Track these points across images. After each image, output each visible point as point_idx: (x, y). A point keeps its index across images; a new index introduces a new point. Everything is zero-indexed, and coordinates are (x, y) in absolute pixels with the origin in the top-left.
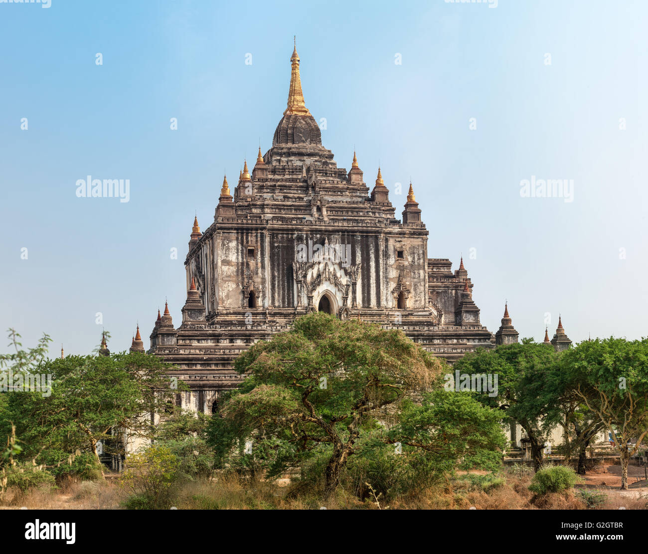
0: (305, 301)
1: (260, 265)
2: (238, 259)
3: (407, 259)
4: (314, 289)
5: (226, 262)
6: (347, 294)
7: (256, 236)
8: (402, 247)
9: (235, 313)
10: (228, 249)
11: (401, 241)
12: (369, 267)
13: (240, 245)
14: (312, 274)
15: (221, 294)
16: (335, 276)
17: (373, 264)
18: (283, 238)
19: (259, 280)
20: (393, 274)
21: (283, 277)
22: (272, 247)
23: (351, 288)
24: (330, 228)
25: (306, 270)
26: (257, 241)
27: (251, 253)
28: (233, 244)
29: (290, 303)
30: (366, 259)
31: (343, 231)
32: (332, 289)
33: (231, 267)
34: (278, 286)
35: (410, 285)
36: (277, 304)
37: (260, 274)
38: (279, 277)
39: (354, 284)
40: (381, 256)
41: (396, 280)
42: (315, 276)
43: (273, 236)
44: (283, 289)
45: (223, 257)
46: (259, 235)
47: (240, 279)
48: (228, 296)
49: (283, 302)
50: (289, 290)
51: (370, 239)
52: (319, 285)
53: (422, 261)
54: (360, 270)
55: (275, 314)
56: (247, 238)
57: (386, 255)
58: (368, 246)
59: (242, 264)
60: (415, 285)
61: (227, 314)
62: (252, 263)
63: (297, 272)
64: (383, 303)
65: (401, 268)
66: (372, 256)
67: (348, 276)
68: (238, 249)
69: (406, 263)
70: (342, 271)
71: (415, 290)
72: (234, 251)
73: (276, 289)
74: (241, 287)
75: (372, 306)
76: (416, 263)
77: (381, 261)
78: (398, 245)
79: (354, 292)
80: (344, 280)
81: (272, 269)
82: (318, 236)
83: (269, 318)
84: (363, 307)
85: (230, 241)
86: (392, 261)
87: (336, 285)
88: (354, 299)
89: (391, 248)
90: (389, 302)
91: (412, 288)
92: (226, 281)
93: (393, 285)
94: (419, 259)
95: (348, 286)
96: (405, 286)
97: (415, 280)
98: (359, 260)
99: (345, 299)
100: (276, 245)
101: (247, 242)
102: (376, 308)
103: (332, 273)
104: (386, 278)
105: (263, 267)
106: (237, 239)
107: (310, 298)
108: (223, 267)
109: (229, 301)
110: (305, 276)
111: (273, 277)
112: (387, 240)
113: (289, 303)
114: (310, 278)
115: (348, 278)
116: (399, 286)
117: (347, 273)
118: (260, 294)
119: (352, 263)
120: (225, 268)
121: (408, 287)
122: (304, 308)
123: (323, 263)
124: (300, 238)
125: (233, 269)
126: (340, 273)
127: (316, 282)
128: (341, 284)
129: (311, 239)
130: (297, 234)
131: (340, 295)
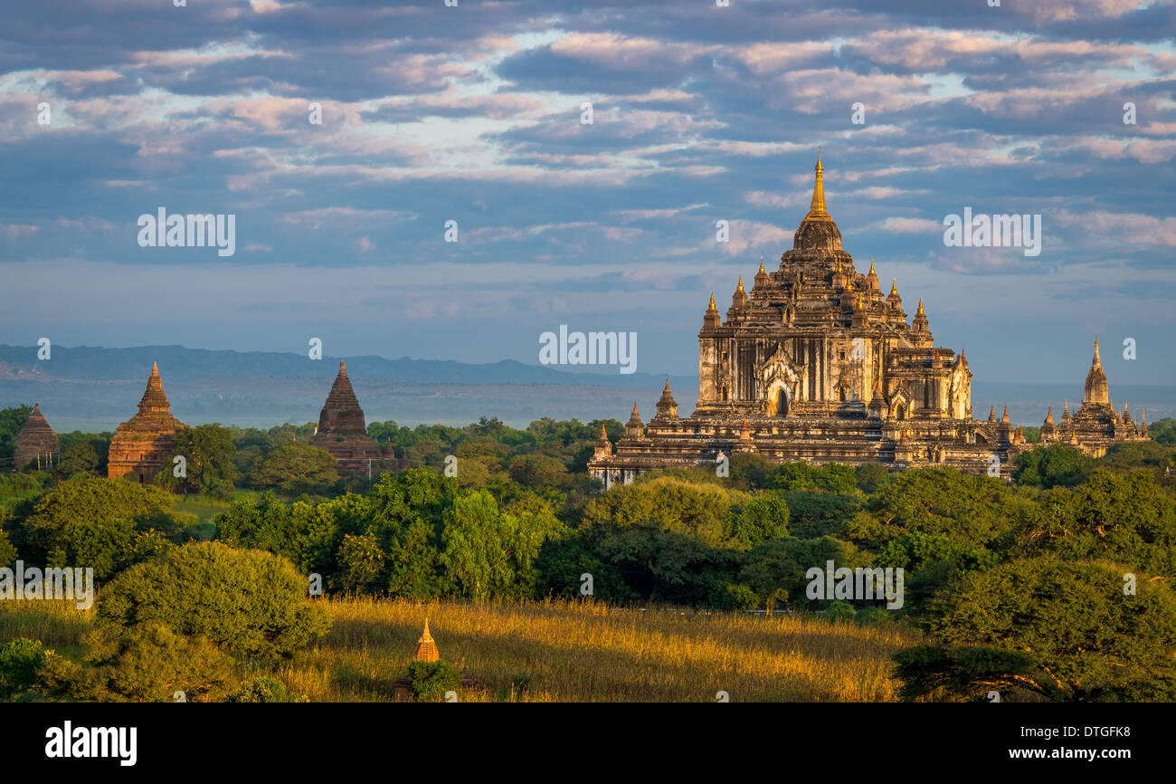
0: (762, 395)
1: (730, 365)
2: (714, 361)
3: (848, 359)
4: (769, 386)
5: (706, 364)
6: (795, 390)
7: (728, 343)
8: (843, 350)
9: (709, 405)
10: (707, 353)
11: (842, 344)
12: (815, 366)
13: (716, 351)
14: (768, 373)
15: (700, 389)
16: (786, 376)
17: (818, 364)
18: (747, 343)
19: (730, 378)
20: (836, 372)
21: (747, 375)
22: (739, 352)
23: (798, 385)
24: (783, 335)
25: (763, 371)
26: (728, 347)
27: (726, 356)
28: (711, 349)
29: (752, 398)
30: (812, 360)
31: (795, 337)
32: (784, 386)
33: (709, 368)
34: (743, 382)
35: (850, 382)
36: (742, 398)
37: (730, 374)
38: (744, 376)
39: (802, 382)
40: (826, 358)
41: (838, 377)
42: (770, 374)
43: (740, 343)
44: (747, 386)
45: (704, 360)
46: (730, 342)
47: (716, 377)
48: (706, 391)
49: (747, 396)
50: (751, 387)
51: (817, 342)
52: (773, 382)
53: (860, 361)
54: (806, 370)
55: (738, 406)
56: (722, 345)
57: (830, 357)
58: (814, 349)
59: (718, 365)
60: (854, 381)
61: (704, 405)
62: (725, 364)
63: (756, 372)
64: (826, 397)
65: (842, 367)
66: (818, 357)
68: (714, 353)
69: (847, 363)
70: (792, 371)
71: (854, 385)
72: (712, 355)
73: (742, 385)
74: (716, 384)
75: (817, 399)
76: (855, 363)
77: (825, 362)
78: (840, 347)
79: (801, 388)
80: (793, 378)
81: (739, 369)
82: (775, 341)
83: (735, 409)
84: (810, 400)
85: (709, 347)
86: (834, 361)
87: (786, 382)
88: (801, 394)
89: (834, 350)
90: (832, 395)
91: (852, 383)
92: (704, 379)
93: (835, 381)
95: (796, 383)
96: (845, 381)
97: (855, 377)
98: (807, 360)
99: (793, 393)
100: (742, 349)
101: (722, 348)
102: (820, 401)
103: (784, 372)
104: (830, 375)
105: (733, 368)
106: (714, 346)
107: (766, 393)
108: (703, 368)
109: (707, 395)
110: (763, 375)
111: (740, 376)
112: (831, 344)
114: (766, 376)
115: (796, 376)
116: (840, 381)
117: (795, 372)
118: (730, 390)
119: (801, 363)
120: (705, 369)
121: (848, 383)
122: (761, 401)
123: (776, 364)
124: (760, 344)
125: (711, 369)
126: (790, 372)
127: (771, 380)
128: (790, 382)
129: (769, 344)
130: (757, 340)
131: (789, 390)
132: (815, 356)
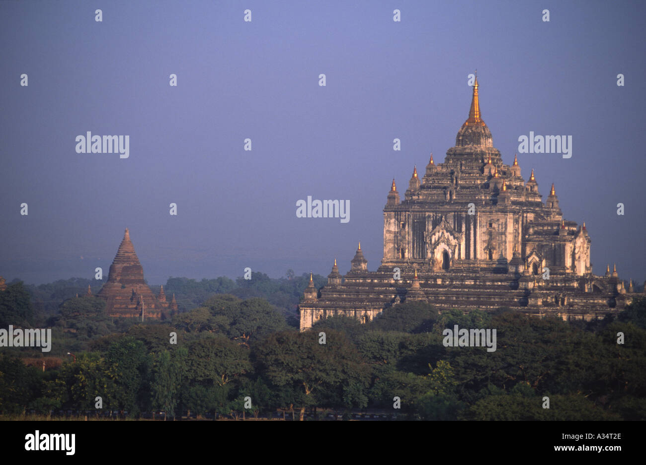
0: (430, 255)
1: (407, 233)
2: (395, 229)
3: (494, 228)
4: (435, 248)
5: (389, 231)
6: (455, 251)
7: (405, 216)
8: (490, 221)
9: (391, 262)
10: (390, 223)
11: (490, 217)
12: (470, 233)
13: (397, 222)
14: (434, 238)
15: (385, 250)
17: (472, 232)
18: (419, 216)
19: (407, 242)
20: (486, 237)
21: (419, 240)
22: (414, 222)
24: (446, 210)
25: (431, 237)
26: (405, 219)
27: (404, 226)
28: (393, 220)
29: (424, 257)
30: (468, 229)
31: (454, 212)
32: (447, 248)
33: (391, 235)
34: (417, 246)
35: (496, 245)
36: (415, 257)
37: (407, 239)
38: (417, 241)
39: (460, 245)
40: (478, 227)
41: (487, 242)
42: (437, 239)
43: (414, 216)
44: (419, 248)
45: (387, 229)
46: (407, 215)
47: (396, 241)
48: (389, 252)
49: (419, 255)
50: (422, 248)
51: (471, 216)
52: (438, 245)
53: (504, 229)
54: (463, 236)
55: (413, 263)
56: (400, 217)
57: (481, 226)
58: (469, 221)
59: (398, 232)
60: (499, 245)
61: (387, 262)
62: (403, 233)
63: (426, 238)
64: (478, 256)
65: (491, 234)
66: (472, 227)
67: (456, 240)
68: (395, 224)
69: (494, 231)
70: (452, 237)
71: (499, 248)
72: (393, 225)
73: (415, 248)
74: (396, 246)
75: (471, 258)
76: (500, 231)
77: (478, 230)
79: (459, 250)
80: (454, 242)
81: (413, 235)
82: (440, 215)
83: (410, 265)
84: (466, 259)
85: (391, 219)
86: (485, 229)
87: (448, 245)
88: (459, 254)
89: (484, 221)
90: (482, 255)
91: (497, 246)
92: (388, 243)
93: (485, 245)
94: (502, 228)
95: (456, 246)
96: (492, 245)
97: (499, 242)
98: (464, 229)
99: (453, 253)
100: (416, 221)
101: (400, 220)
102: (473, 259)
103: (447, 238)
104: (481, 240)
105: (409, 234)
106: (395, 218)
107: (433, 253)
108: (387, 234)
109: (390, 254)
110: (431, 240)
111: (414, 240)
112: (482, 217)
113: (422, 256)
114: (433, 241)
115: (456, 241)
116: (488, 245)
117: (455, 238)
118: (407, 251)
119: (460, 231)
120: (388, 235)
121: (494, 246)
122: (430, 260)
123: (441, 231)
124: (429, 216)
125: (392, 235)
126: (451, 238)
127: (437, 243)
128: (451, 245)
129: (436, 217)
130: (427, 214)
131: (450, 251)
132: (470, 226)
